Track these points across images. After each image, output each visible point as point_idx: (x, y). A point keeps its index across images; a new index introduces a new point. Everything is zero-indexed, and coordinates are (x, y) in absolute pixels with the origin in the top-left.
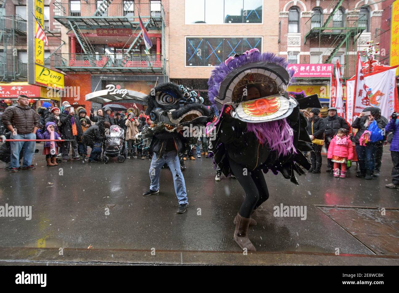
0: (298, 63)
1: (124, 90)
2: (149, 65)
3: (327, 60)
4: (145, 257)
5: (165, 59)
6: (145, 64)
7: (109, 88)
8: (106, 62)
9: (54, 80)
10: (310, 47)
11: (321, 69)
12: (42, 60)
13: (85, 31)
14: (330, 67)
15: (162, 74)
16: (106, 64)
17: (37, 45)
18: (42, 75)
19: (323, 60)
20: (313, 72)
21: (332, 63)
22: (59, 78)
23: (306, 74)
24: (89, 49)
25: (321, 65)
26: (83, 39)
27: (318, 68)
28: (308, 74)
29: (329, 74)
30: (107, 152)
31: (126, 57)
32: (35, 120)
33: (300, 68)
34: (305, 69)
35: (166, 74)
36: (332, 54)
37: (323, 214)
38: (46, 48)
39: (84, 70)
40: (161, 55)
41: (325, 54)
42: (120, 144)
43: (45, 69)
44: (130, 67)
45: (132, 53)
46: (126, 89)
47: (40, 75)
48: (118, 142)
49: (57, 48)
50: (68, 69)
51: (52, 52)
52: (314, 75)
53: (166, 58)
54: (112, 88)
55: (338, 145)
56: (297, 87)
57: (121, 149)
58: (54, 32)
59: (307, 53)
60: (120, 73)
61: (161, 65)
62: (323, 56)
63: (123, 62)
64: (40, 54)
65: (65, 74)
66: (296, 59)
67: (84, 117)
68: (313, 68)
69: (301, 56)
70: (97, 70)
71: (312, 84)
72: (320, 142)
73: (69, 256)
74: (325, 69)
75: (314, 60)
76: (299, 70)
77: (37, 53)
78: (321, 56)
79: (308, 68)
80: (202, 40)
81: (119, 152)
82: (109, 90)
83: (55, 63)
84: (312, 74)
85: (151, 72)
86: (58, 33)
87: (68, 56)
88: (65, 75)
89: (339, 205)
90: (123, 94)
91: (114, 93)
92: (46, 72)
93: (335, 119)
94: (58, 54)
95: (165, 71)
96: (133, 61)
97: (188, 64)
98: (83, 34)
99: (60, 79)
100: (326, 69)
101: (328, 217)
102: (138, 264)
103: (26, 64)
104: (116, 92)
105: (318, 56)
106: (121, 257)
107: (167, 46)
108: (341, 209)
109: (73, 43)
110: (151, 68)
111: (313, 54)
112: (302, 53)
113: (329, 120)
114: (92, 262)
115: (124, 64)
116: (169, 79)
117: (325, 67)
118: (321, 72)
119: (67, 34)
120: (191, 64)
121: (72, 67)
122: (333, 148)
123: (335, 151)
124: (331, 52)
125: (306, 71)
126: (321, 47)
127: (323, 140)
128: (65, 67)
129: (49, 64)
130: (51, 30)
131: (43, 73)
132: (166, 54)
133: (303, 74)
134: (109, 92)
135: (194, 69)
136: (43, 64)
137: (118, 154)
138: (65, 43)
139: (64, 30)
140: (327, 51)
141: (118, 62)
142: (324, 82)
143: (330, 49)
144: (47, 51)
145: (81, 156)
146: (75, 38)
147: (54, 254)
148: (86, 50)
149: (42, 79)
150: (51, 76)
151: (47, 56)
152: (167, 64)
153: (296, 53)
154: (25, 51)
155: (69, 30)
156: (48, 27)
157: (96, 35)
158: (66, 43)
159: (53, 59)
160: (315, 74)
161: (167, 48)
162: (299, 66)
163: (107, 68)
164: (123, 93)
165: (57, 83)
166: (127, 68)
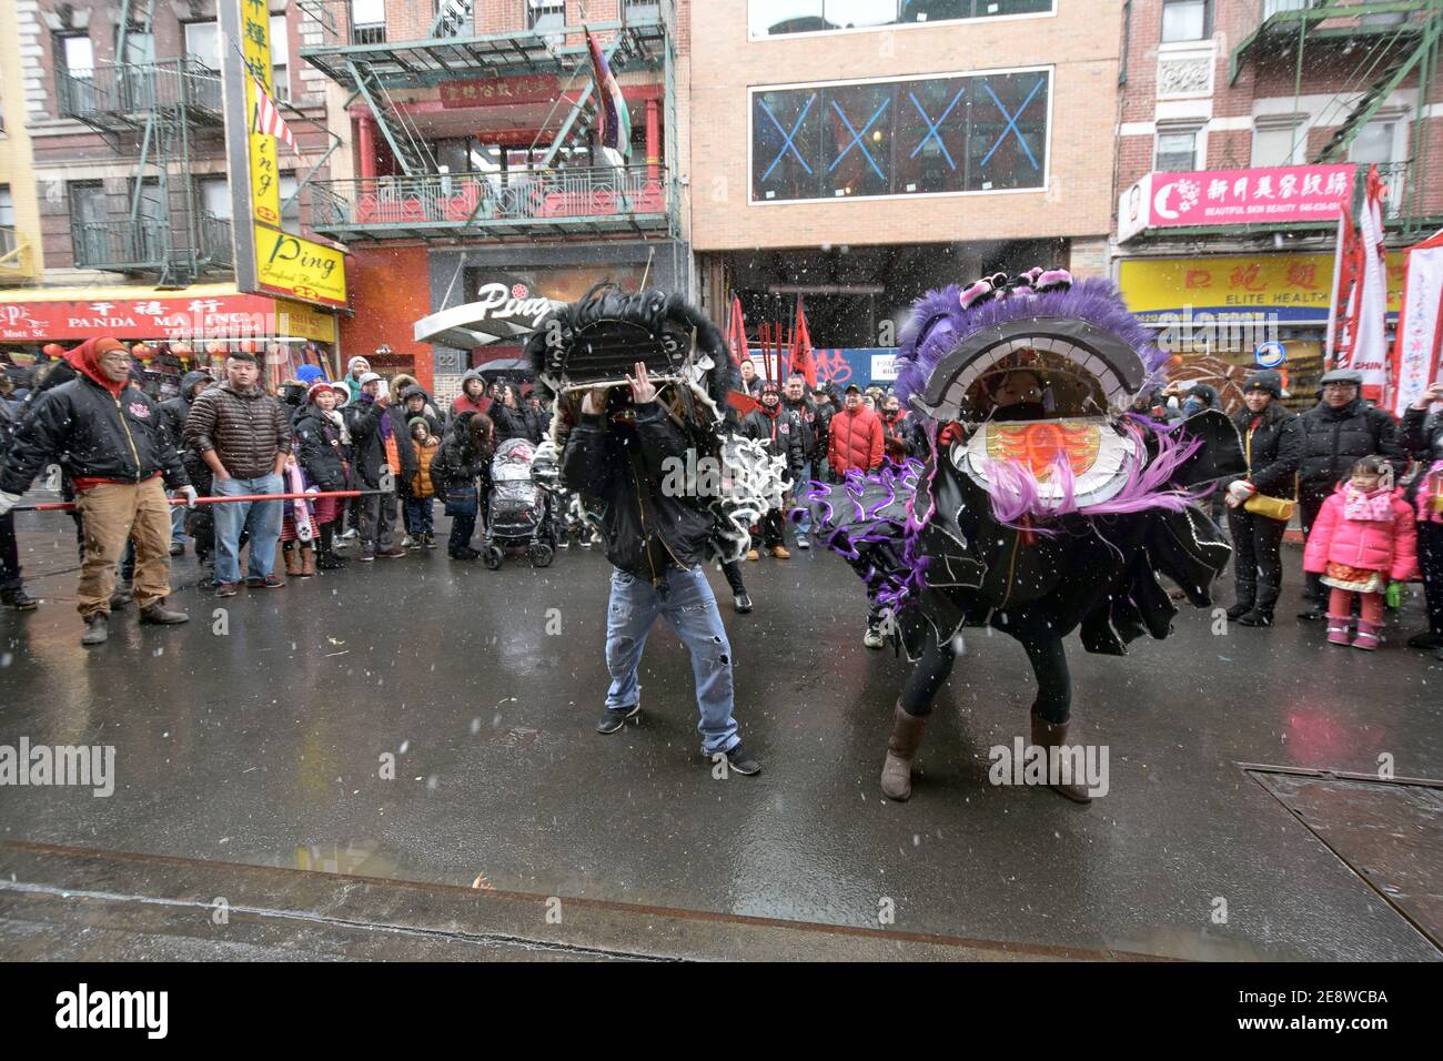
0: (1201, 165)
1: (538, 302)
2: (620, 208)
3: (1327, 149)
4: (650, 935)
5: (675, 180)
6: (607, 200)
7: (490, 298)
8: (476, 204)
9: (315, 274)
10: (1257, 95)
11: (1299, 185)
12: (274, 207)
13: (402, 95)
14: (1341, 176)
15: (667, 237)
16: (476, 211)
17: (257, 156)
18: (276, 259)
19: (1310, 146)
20: (1264, 201)
21: (1350, 159)
22: (329, 264)
23: (1231, 210)
24: (418, 159)
25: (1299, 172)
26: (399, 124)
27: (1287, 185)
28: (1240, 210)
29: (1333, 206)
30: (496, 530)
31: (541, 180)
32: (279, 432)
33: (1205, 186)
34: (1230, 192)
35: (683, 233)
36: (1352, 119)
37: (1275, 806)
38: (284, 164)
39: (406, 235)
40: (662, 167)
41: (1322, 123)
42: (538, 505)
43: (286, 237)
44: (554, 215)
45: (561, 166)
46: (544, 299)
47: (271, 260)
48: (530, 496)
49: (316, 160)
50: (356, 232)
51: (304, 177)
52: (1263, 215)
53: (681, 174)
54: (499, 294)
55: (1353, 521)
56: (1191, 265)
57: (539, 520)
58: (304, 106)
59: (1243, 123)
60: (523, 237)
61: (661, 203)
62: (1313, 132)
63: (530, 199)
64: (269, 188)
65: (346, 250)
66: (1190, 149)
67: (420, 414)
68: (1264, 186)
69: (1212, 136)
70: (449, 232)
71: (1255, 249)
72: (1278, 506)
73: (426, 910)
74: (1316, 188)
75: (1271, 150)
76: (1203, 197)
77: (258, 185)
78: (1301, 132)
79: (1241, 186)
80: (814, 96)
81: (535, 532)
82: (488, 304)
83: (313, 215)
84: (1260, 209)
85: (629, 231)
86: (320, 109)
87: (353, 188)
88: (346, 254)
89: (1344, 767)
90: (535, 317)
91: (506, 313)
92: (288, 248)
93: (1349, 416)
94: (321, 184)
95: (678, 222)
96: (565, 195)
97: (759, 193)
98: (397, 104)
99: (331, 268)
100: (1323, 185)
101: (1294, 820)
102: (629, 955)
103: (225, 222)
104: (512, 308)
105: (1291, 133)
106: (577, 929)
107: (683, 127)
108: (1349, 785)
109: (367, 140)
110: (627, 218)
111: (1266, 124)
112: (1219, 124)
113: (1325, 421)
114: (493, 938)
115: (537, 205)
116: (690, 252)
117: (1317, 179)
118: (1296, 199)
119: (345, 109)
120: (770, 194)
121: (368, 227)
122: (1331, 533)
123: (1339, 546)
124: (1349, 113)
125: (1230, 199)
126: (1305, 92)
127: (1292, 499)
128: (346, 228)
129: (295, 218)
130: (296, 98)
131: (280, 252)
132: (680, 159)
133: (1220, 212)
134: (489, 311)
135: (784, 210)
136: (276, 223)
137: (531, 537)
138: (340, 143)
139: (335, 95)
140: (1326, 109)
141: (517, 200)
142: (1310, 239)
143: (1343, 97)
144: (289, 174)
145: (416, 539)
146: (372, 122)
147: (384, 902)
148: (408, 162)
149: (279, 272)
150: (304, 260)
151: (289, 190)
152: (685, 196)
153: (1191, 126)
154: (220, 177)
155: (352, 94)
156: (286, 90)
157: (440, 107)
158: (344, 140)
159: (304, 202)
160: (1271, 209)
161: (683, 138)
162: (1204, 180)
163: (481, 223)
164: (536, 313)
165: (323, 282)
166: (546, 221)
